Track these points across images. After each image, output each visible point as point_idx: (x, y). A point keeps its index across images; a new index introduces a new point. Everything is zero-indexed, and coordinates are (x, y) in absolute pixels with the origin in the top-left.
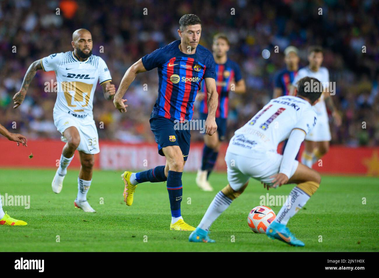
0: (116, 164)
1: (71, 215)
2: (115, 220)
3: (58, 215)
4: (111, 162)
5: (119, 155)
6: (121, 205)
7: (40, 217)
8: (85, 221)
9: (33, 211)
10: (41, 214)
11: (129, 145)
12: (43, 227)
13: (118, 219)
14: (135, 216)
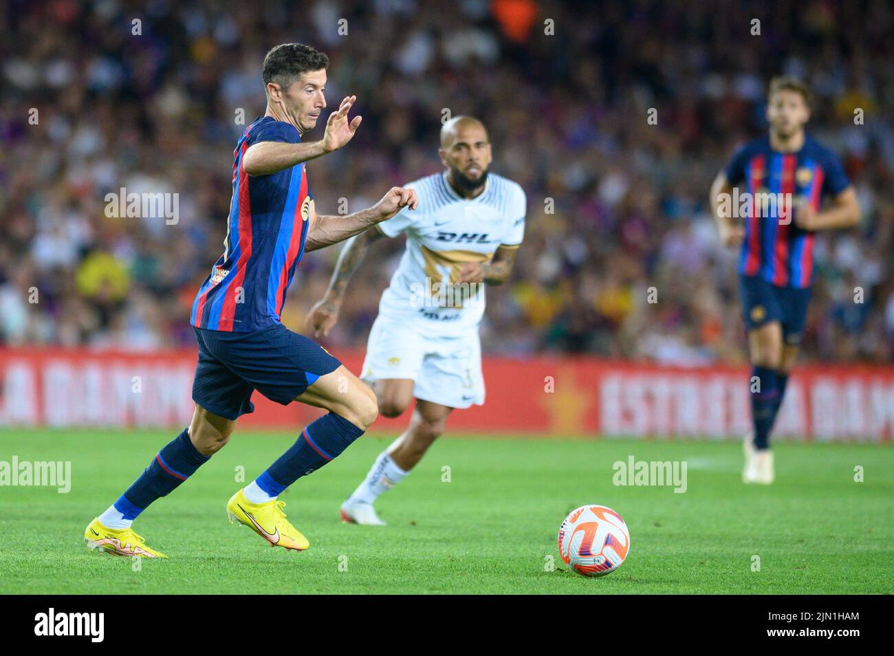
0: (642, 421)
1: (525, 555)
2: (641, 567)
3: (491, 555)
4: (627, 415)
5: (649, 398)
6: (655, 528)
7: (444, 560)
8: (561, 570)
9: (424, 545)
10: (445, 551)
11: (676, 371)
12: (451, 586)
13: (649, 566)
14: (692, 558)
